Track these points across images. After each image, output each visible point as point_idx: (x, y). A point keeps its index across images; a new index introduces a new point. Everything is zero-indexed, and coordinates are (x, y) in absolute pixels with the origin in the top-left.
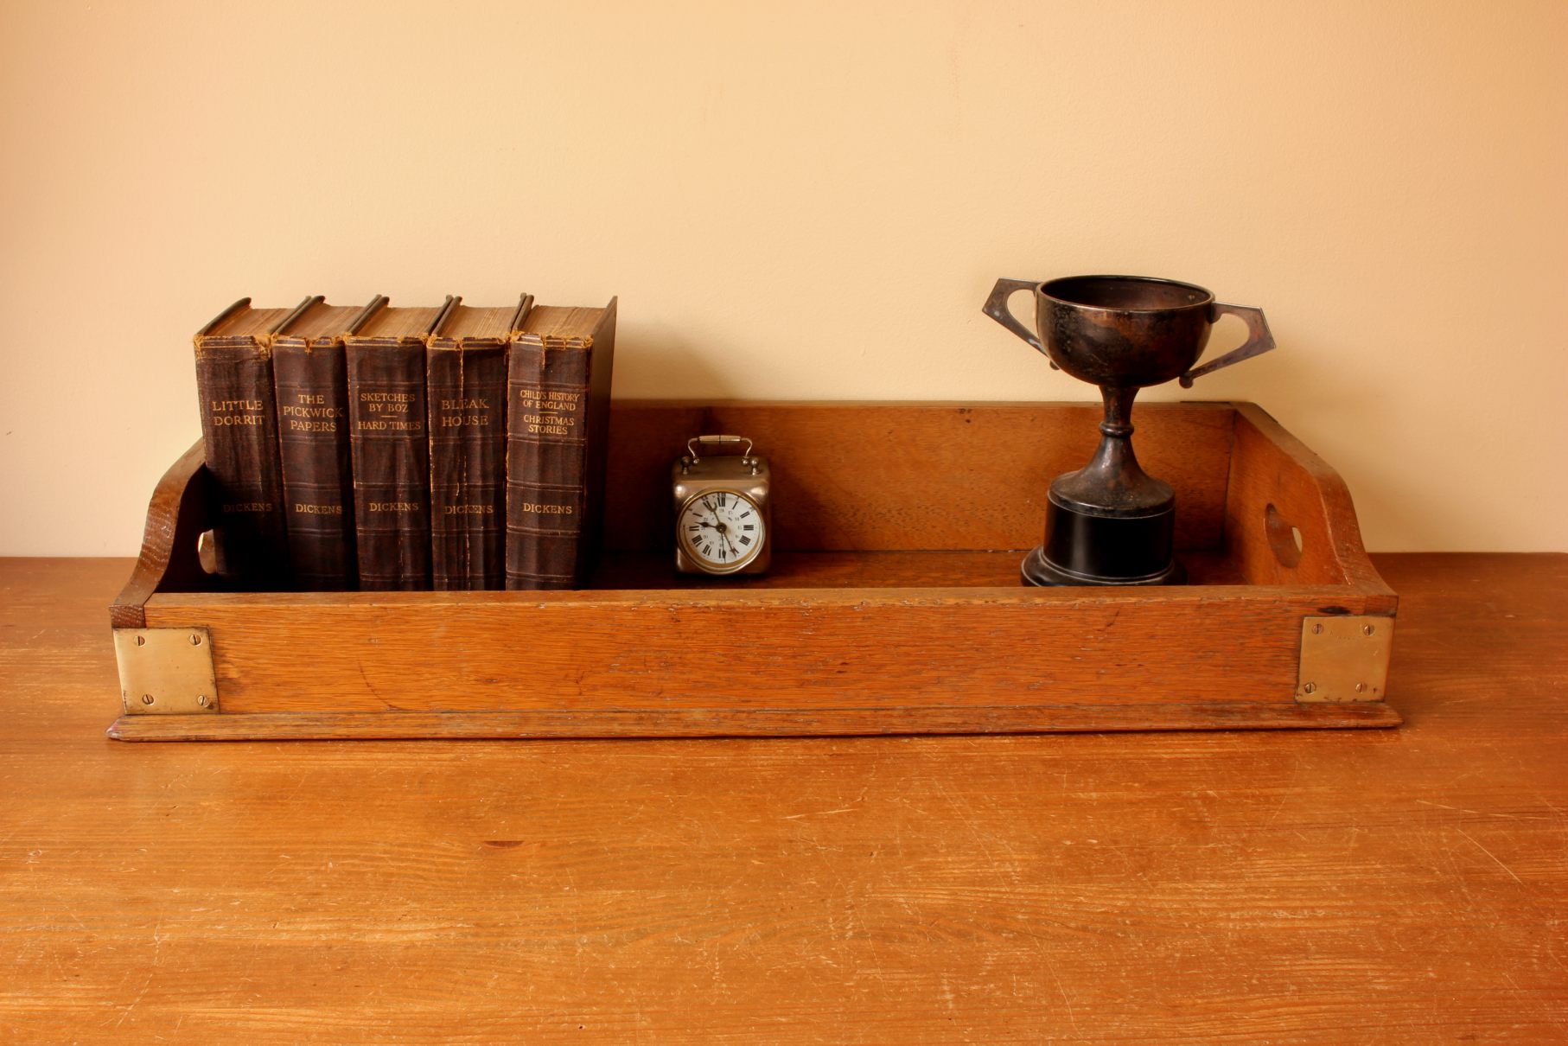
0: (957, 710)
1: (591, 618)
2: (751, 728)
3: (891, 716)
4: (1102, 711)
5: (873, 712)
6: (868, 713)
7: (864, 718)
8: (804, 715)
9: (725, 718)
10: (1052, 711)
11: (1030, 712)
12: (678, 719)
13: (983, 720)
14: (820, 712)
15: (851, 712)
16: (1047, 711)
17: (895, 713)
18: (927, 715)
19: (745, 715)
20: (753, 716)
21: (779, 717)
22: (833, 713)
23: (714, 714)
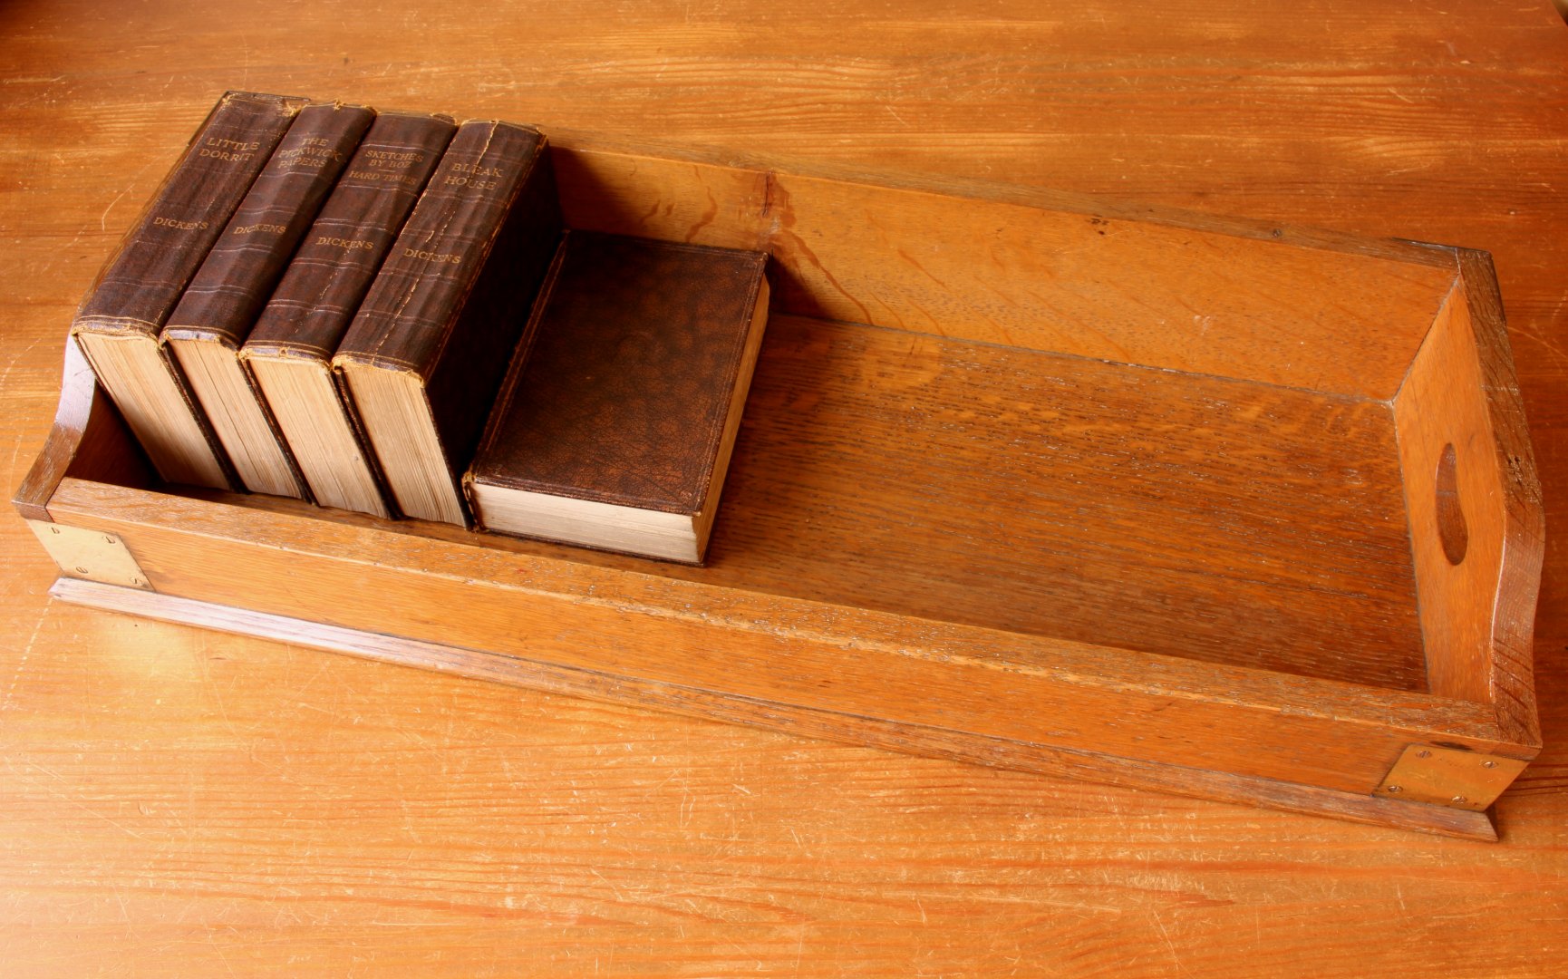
0: (959, 736)
1: (527, 601)
2: (715, 715)
3: (879, 730)
4: (1132, 767)
5: (858, 721)
6: (853, 721)
7: (847, 726)
8: (778, 710)
9: (688, 697)
10: (1070, 756)
11: (1045, 753)
12: (635, 690)
13: (986, 754)
14: (797, 711)
15: (833, 717)
16: (1065, 755)
17: (884, 726)
18: (921, 736)
19: (710, 698)
20: (720, 701)
21: (749, 708)
22: (812, 713)
23: (676, 691)
